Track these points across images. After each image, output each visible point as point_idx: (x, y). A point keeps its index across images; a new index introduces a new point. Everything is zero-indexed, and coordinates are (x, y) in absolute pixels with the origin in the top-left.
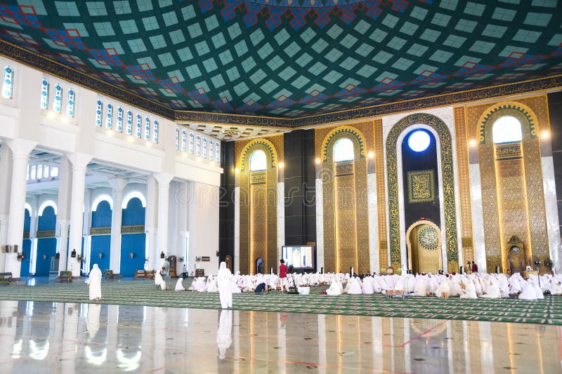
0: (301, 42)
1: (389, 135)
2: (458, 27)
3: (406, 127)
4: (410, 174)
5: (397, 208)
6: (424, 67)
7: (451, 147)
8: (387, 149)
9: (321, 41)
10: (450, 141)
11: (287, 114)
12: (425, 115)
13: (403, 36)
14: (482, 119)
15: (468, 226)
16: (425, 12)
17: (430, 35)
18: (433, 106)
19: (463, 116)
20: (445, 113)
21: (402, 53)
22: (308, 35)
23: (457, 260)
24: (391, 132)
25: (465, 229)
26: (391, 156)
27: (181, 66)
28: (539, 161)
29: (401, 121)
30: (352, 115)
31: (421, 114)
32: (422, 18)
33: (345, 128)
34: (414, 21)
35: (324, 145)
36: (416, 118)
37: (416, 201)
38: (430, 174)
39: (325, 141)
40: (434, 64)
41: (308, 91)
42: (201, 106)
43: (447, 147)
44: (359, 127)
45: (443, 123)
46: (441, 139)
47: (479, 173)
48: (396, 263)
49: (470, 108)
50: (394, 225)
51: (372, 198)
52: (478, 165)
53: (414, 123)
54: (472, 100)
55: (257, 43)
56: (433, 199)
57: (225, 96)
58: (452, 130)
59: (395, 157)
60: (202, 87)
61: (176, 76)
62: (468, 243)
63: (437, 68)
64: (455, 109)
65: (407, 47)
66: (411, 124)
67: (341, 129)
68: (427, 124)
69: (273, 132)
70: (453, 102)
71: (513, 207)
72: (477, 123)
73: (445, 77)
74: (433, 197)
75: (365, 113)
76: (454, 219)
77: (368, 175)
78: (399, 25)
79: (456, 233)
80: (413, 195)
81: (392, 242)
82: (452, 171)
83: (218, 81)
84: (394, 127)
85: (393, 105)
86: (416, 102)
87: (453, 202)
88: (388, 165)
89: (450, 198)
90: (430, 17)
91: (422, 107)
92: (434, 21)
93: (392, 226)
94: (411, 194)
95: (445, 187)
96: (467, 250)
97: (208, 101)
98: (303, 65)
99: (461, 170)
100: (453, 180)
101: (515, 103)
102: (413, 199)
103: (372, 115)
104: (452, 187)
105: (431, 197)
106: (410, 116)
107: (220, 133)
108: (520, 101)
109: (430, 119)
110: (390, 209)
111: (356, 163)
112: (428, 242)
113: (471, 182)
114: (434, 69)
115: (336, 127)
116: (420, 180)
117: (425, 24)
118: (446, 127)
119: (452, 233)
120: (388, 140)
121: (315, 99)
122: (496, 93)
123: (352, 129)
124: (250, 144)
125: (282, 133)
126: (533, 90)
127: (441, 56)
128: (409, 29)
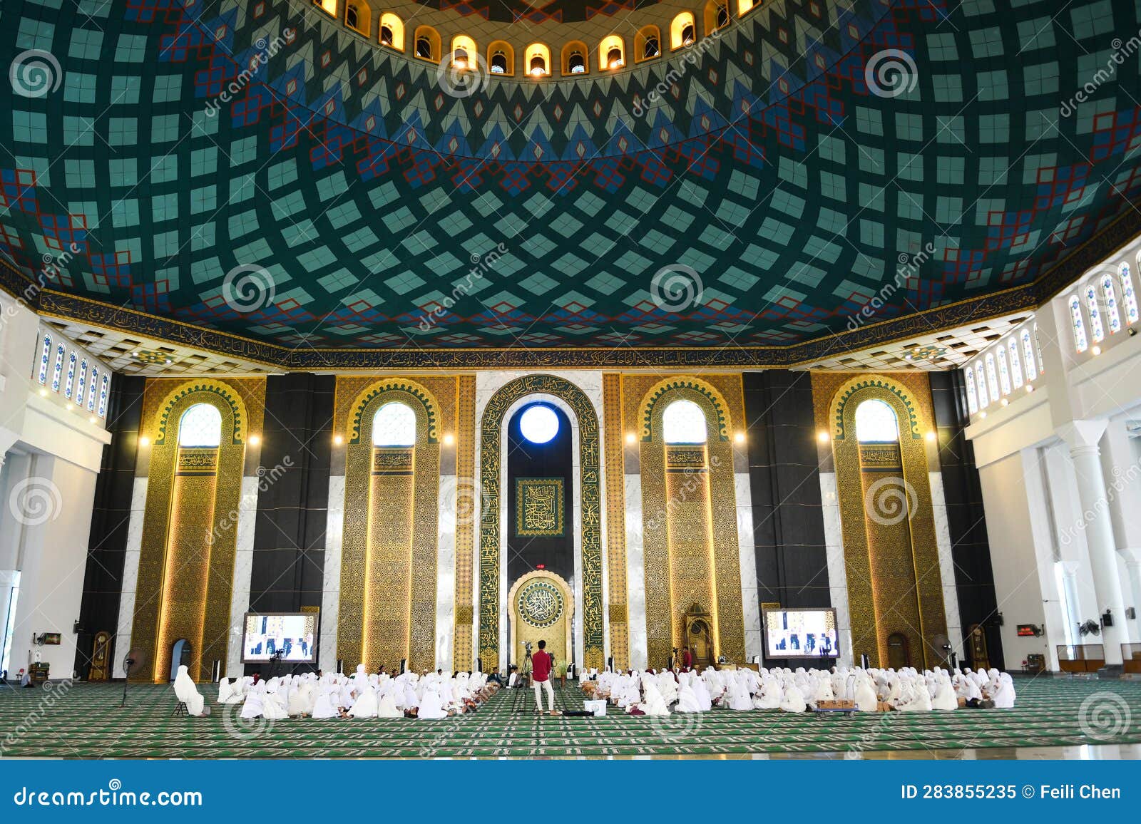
0: (365, 206)
1: (488, 405)
2: (644, 242)
3: (520, 396)
4: (520, 483)
5: (496, 544)
6: (573, 295)
7: (597, 442)
8: (484, 432)
9: (404, 211)
10: (597, 431)
11: (285, 339)
12: (556, 379)
13: (553, 236)
14: (647, 400)
15: (620, 585)
16: (601, 203)
17: (598, 245)
18: (571, 365)
19: (618, 390)
20: (590, 380)
21: (543, 265)
22: (383, 195)
23: (600, 645)
24: (492, 402)
25: (615, 589)
26: (490, 446)
27: (104, 194)
28: (732, 479)
29: (510, 385)
30: (418, 360)
31: (548, 377)
32: (592, 212)
33: (400, 382)
34: (578, 214)
35: (354, 410)
36: (540, 383)
37: (530, 533)
38: (556, 486)
39: (358, 402)
40: (590, 293)
41: (347, 301)
42: (106, 290)
43: (590, 440)
44: (429, 383)
45: (586, 398)
46: (581, 424)
47: (639, 490)
48: (489, 650)
49: (628, 377)
50: (488, 578)
51: (447, 522)
52: (639, 476)
53: (536, 391)
54: (634, 364)
55: (279, 185)
56: (560, 531)
57: (168, 279)
58: (600, 411)
59: (497, 448)
60: (129, 251)
61: (85, 215)
62: (619, 615)
63: (594, 302)
64: (605, 376)
65: (554, 255)
66: (530, 392)
67: (392, 382)
68: (559, 395)
69: (247, 370)
70: (604, 364)
71: (690, 553)
72: (639, 403)
73: (603, 319)
74: (561, 527)
75: (446, 360)
76: (598, 569)
77: (441, 478)
78: (552, 215)
79: (600, 596)
80: (524, 522)
81: (483, 610)
82: (598, 484)
83: (166, 245)
84: (499, 392)
85: (498, 354)
86: (539, 354)
87: (597, 539)
88: (483, 463)
89: (592, 531)
90: (605, 213)
91: (551, 364)
92: (610, 223)
93: (484, 578)
94: (521, 520)
95: (585, 511)
96: (616, 628)
97: (127, 282)
98: (353, 249)
99: (612, 483)
100: (598, 499)
101: (699, 381)
102: (525, 528)
103: (458, 365)
104: (597, 511)
105: (556, 527)
106: (529, 377)
107: (127, 356)
108: (705, 378)
109: (563, 388)
110: (483, 545)
111: (418, 451)
112: (537, 612)
113: (626, 506)
114: (589, 302)
115: (382, 379)
116: (539, 495)
117: (595, 224)
118: (589, 405)
119: (593, 596)
120: (485, 416)
121: (358, 318)
122: (671, 359)
123: (416, 386)
124: (184, 388)
125: (263, 376)
126: (725, 364)
127: (605, 284)
128: (566, 225)
